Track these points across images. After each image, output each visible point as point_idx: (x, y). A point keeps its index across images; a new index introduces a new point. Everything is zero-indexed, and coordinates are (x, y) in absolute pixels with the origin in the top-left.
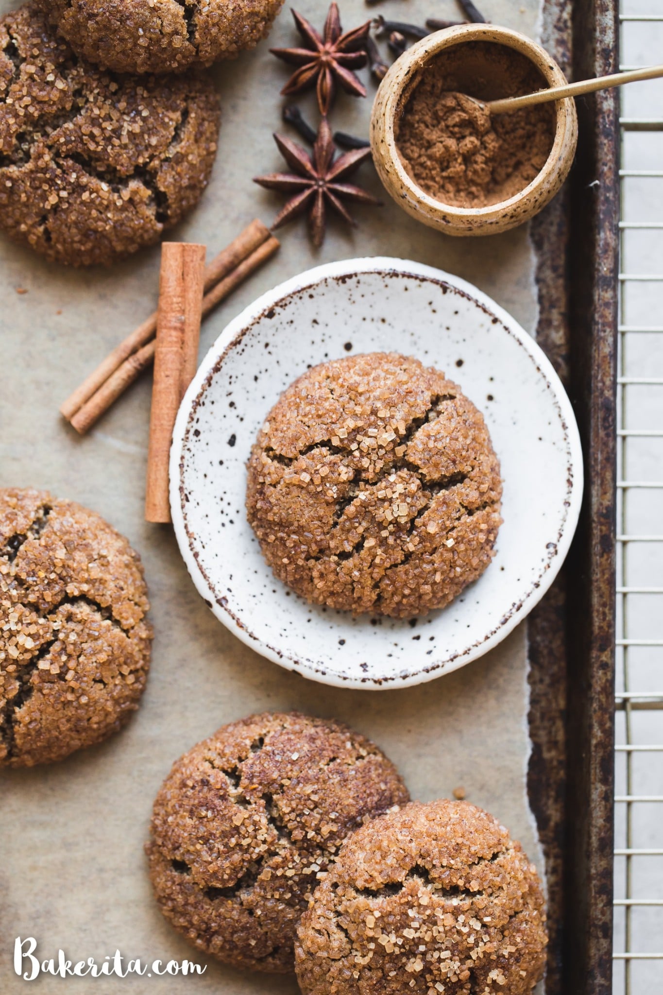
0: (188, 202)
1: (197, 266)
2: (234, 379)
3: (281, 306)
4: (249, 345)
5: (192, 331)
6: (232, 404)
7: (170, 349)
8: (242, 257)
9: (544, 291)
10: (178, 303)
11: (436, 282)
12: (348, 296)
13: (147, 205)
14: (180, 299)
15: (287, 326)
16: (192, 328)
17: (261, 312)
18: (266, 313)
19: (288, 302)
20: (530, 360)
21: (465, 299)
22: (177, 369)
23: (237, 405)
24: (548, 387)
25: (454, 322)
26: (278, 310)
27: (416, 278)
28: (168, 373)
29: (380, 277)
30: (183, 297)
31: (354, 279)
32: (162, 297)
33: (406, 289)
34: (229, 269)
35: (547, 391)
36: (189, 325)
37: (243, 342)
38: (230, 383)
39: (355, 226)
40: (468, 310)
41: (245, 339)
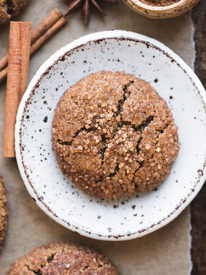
0: (23, 4)
1: (27, 33)
2: (45, 90)
3: (68, 55)
4: (53, 74)
5: (25, 64)
6: (45, 102)
7: (14, 74)
8: (48, 27)
9: (198, 44)
10: (18, 51)
11: (143, 42)
12: (101, 50)
13: (2, 6)
14: (19, 49)
15: (71, 64)
16: (25, 63)
17: (58, 58)
18: (61, 59)
19: (71, 53)
20: (190, 80)
21: (158, 51)
22: (18, 83)
23: (47, 102)
24: (199, 93)
25: (153, 61)
26: (66, 57)
27: (134, 40)
28: (13, 85)
29: (116, 40)
30: (20, 48)
31: (104, 41)
32: (10, 48)
33: (129, 46)
34: (43, 33)
35: (198, 95)
36: (24, 62)
37: (50, 73)
38: (44, 92)
39: (104, 14)
40: (160, 55)
41: (51, 71)
